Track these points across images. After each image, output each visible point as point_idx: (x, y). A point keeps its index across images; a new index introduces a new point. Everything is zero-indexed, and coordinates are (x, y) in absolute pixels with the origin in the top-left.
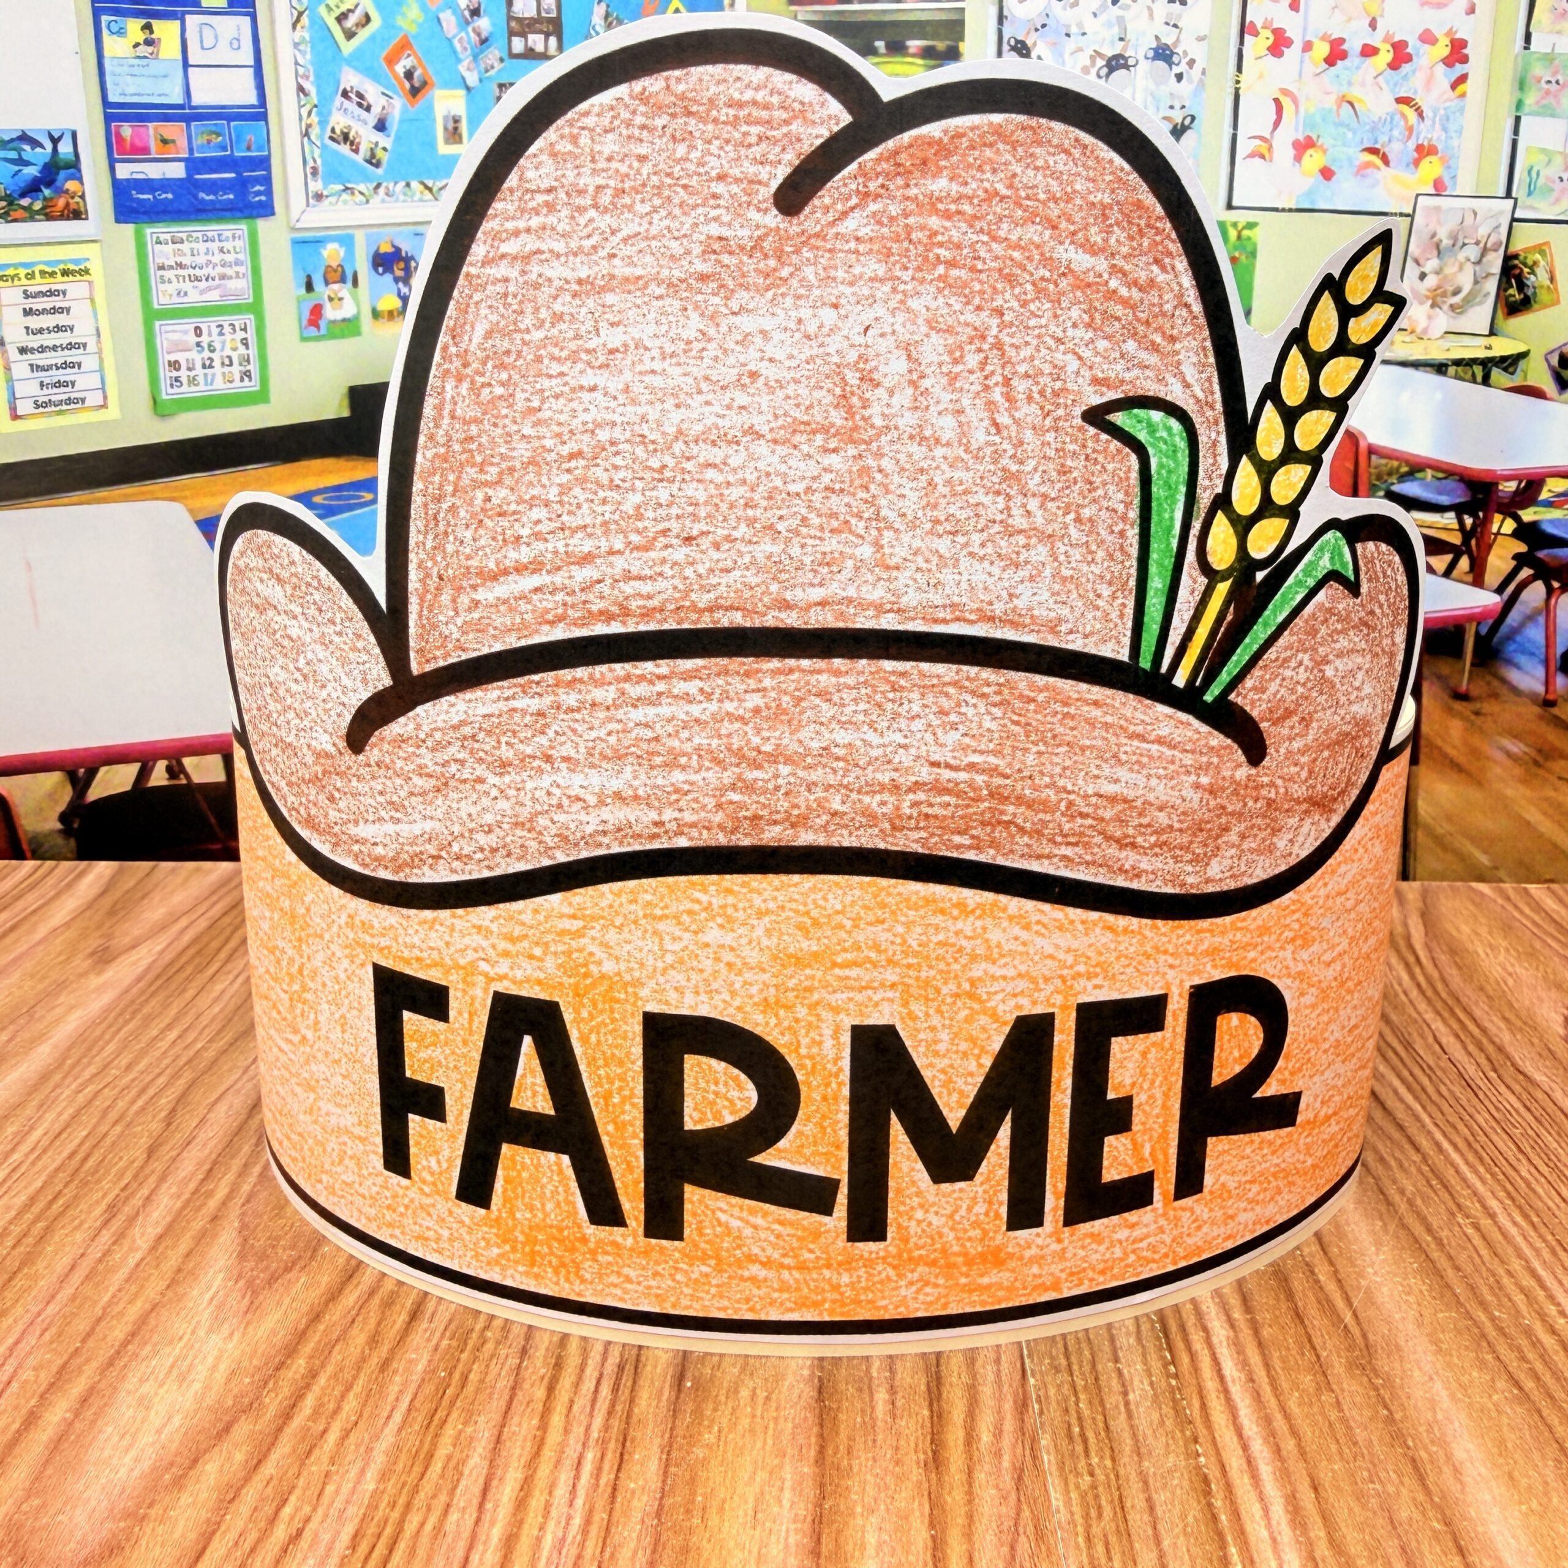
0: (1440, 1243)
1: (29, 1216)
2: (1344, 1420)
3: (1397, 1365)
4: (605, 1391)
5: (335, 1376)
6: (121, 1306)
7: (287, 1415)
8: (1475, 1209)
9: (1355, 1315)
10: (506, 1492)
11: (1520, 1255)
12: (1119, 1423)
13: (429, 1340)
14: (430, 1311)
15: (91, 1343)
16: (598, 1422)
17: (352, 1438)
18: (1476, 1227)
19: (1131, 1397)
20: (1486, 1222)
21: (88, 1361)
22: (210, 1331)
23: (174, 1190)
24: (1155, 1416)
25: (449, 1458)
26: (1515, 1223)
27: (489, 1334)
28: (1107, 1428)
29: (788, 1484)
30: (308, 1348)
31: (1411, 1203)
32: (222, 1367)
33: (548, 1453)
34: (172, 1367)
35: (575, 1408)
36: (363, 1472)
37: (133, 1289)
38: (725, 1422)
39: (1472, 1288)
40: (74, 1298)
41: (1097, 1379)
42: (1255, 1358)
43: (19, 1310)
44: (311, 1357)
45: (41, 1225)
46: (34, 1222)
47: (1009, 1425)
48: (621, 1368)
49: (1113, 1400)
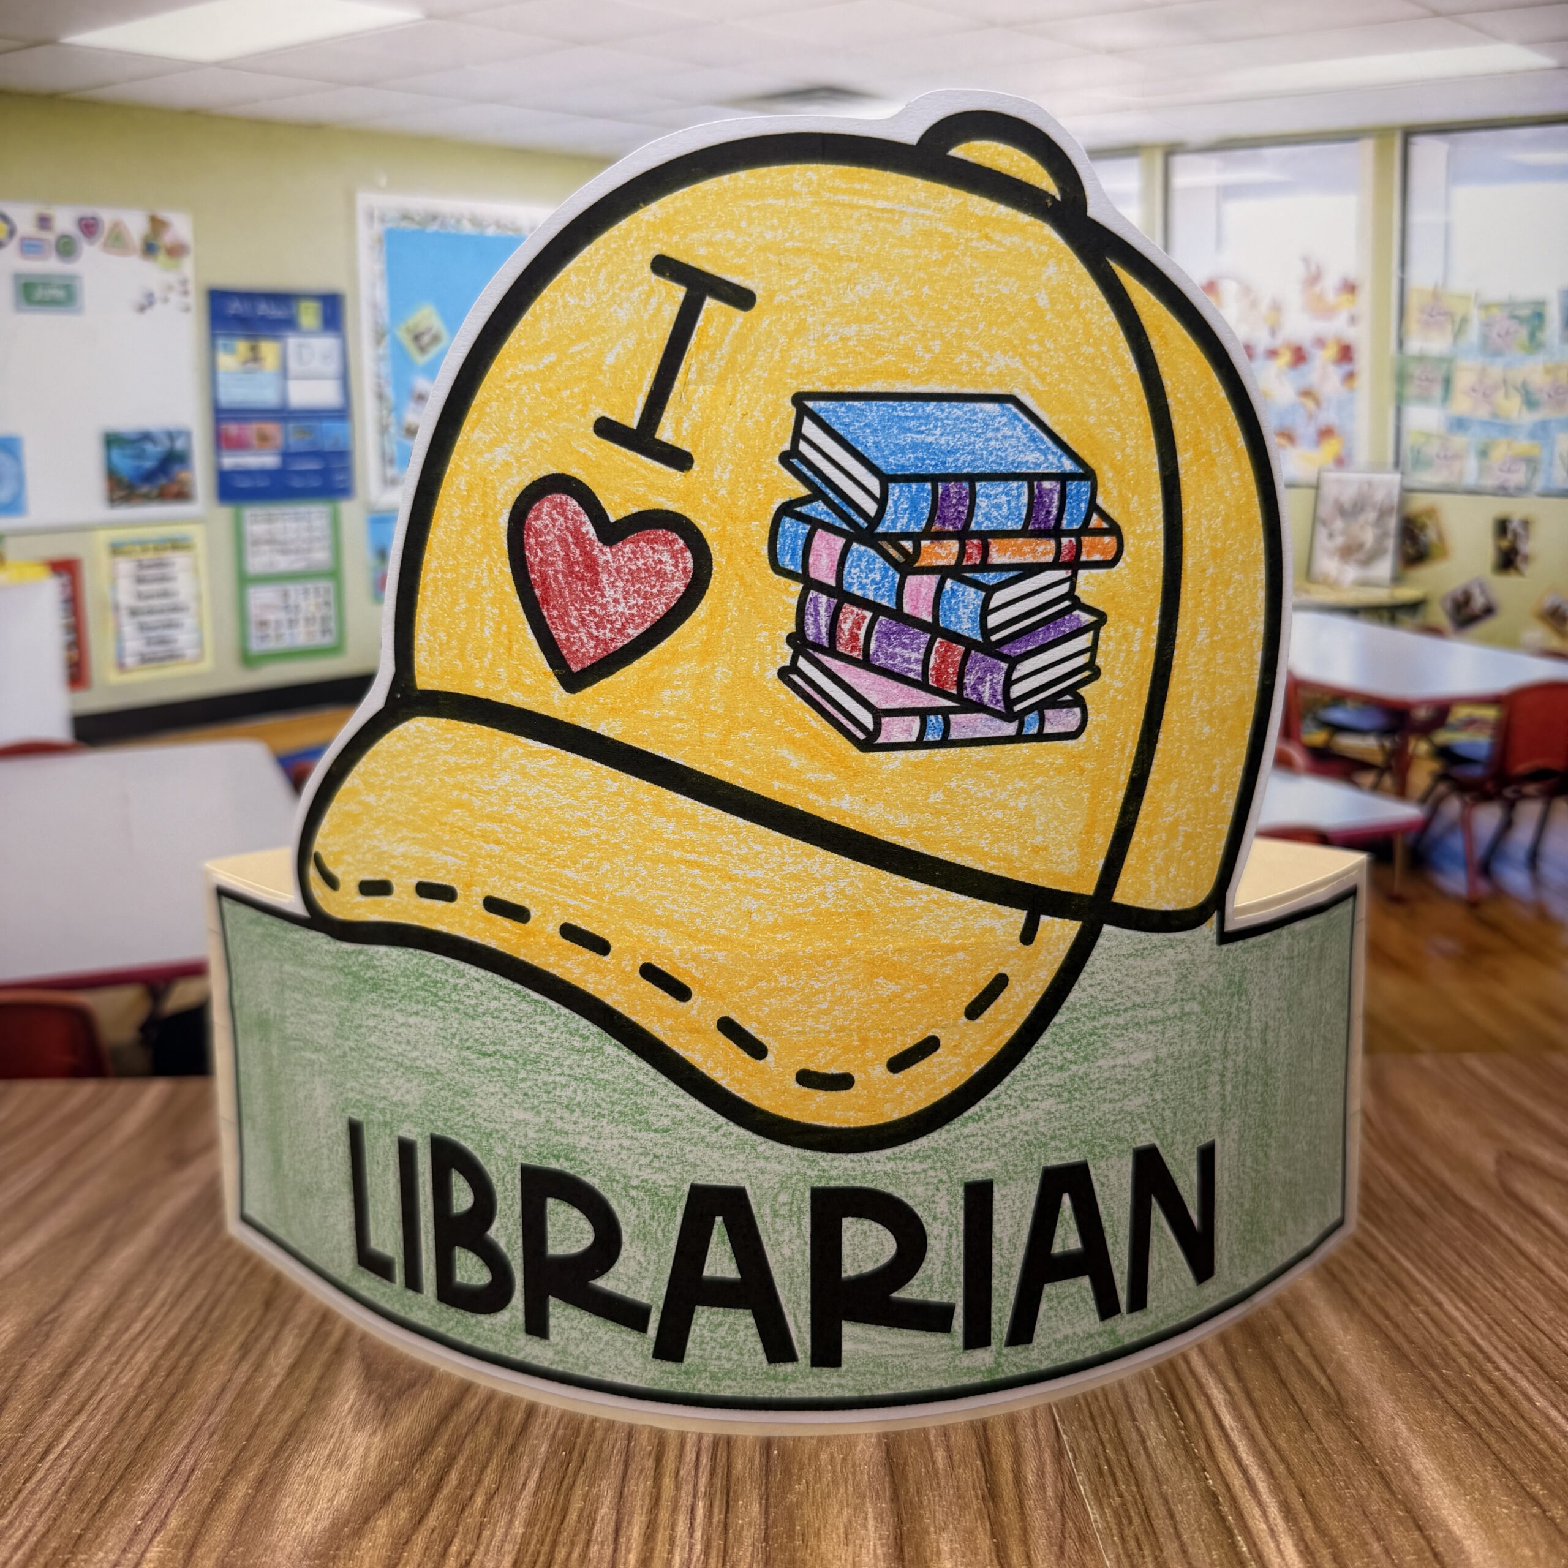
0: (1397, 1326)
1: (174, 1354)
2: (1324, 1450)
3: (1365, 1412)
4: (705, 1460)
5: (471, 1458)
6: (272, 1416)
7: (437, 1486)
8: (1425, 1300)
9: (1329, 1379)
10: (636, 1530)
11: (1462, 1330)
12: (1141, 1462)
13: (546, 1430)
15: (255, 1442)
16: (703, 1481)
17: (497, 1500)
18: (1427, 1313)
19: (1148, 1443)
20: (1434, 1310)
21: (256, 1454)
22: (355, 1430)
23: (296, 1331)
24: (1170, 1456)
25: (582, 1510)
26: (1458, 1309)
28: (1131, 1465)
29: (870, 1515)
30: (445, 1438)
31: (1372, 1300)
32: (373, 1455)
33: (665, 1504)
34: (330, 1456)
35: (682, 1472)
36: (511, 1522)
37: (281, 1403)
38: (811, 1477)
39: (1425, 1357)
40: (230, 1410)
41: (1119, 1433)
42: (1248, 1413)
43: (185, 1421)
44: (448, 1445)
45: (186, 1359)
46: (180, 1357)
47: (1049, 1468)
49: (1134, 1446)
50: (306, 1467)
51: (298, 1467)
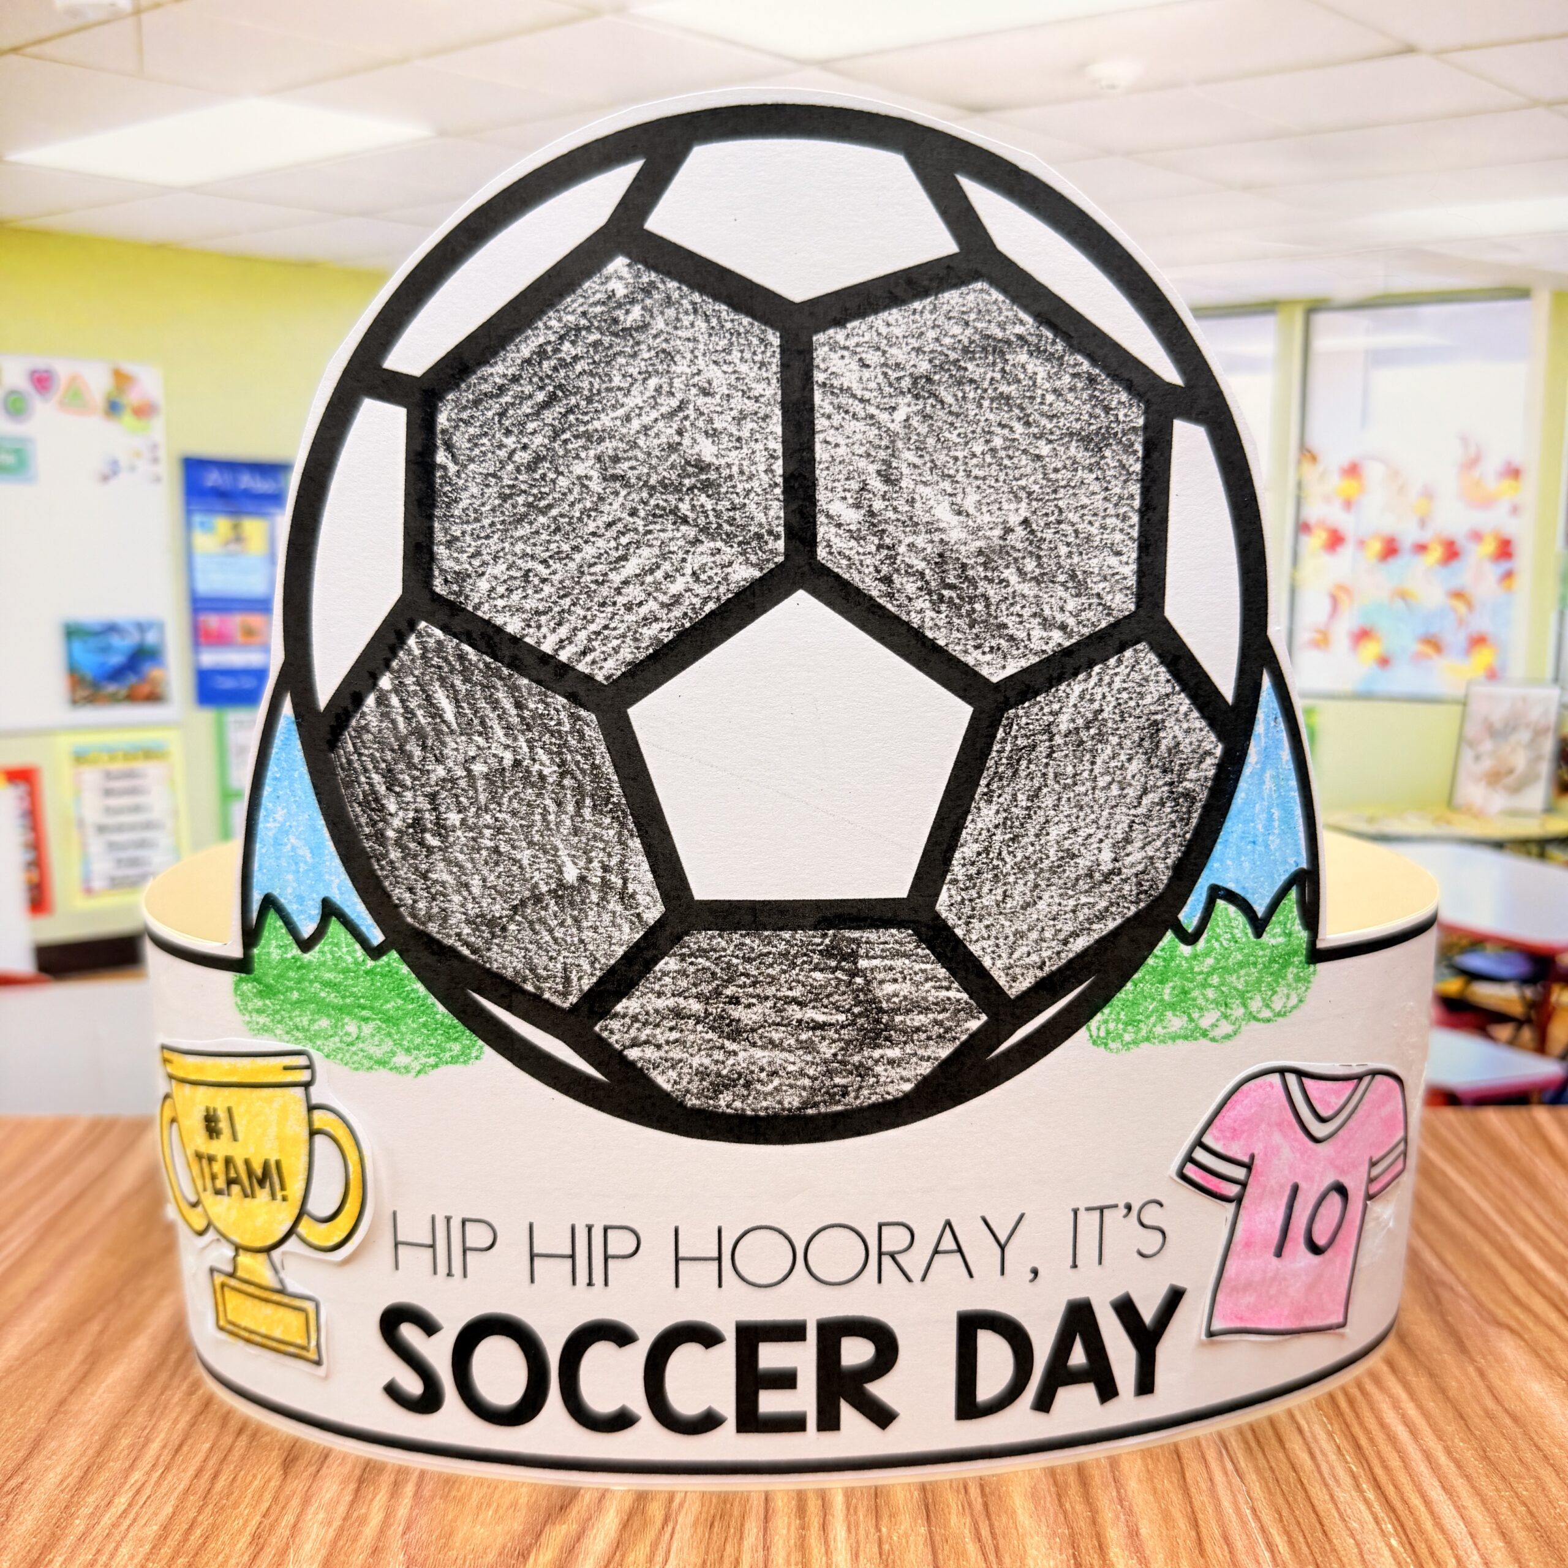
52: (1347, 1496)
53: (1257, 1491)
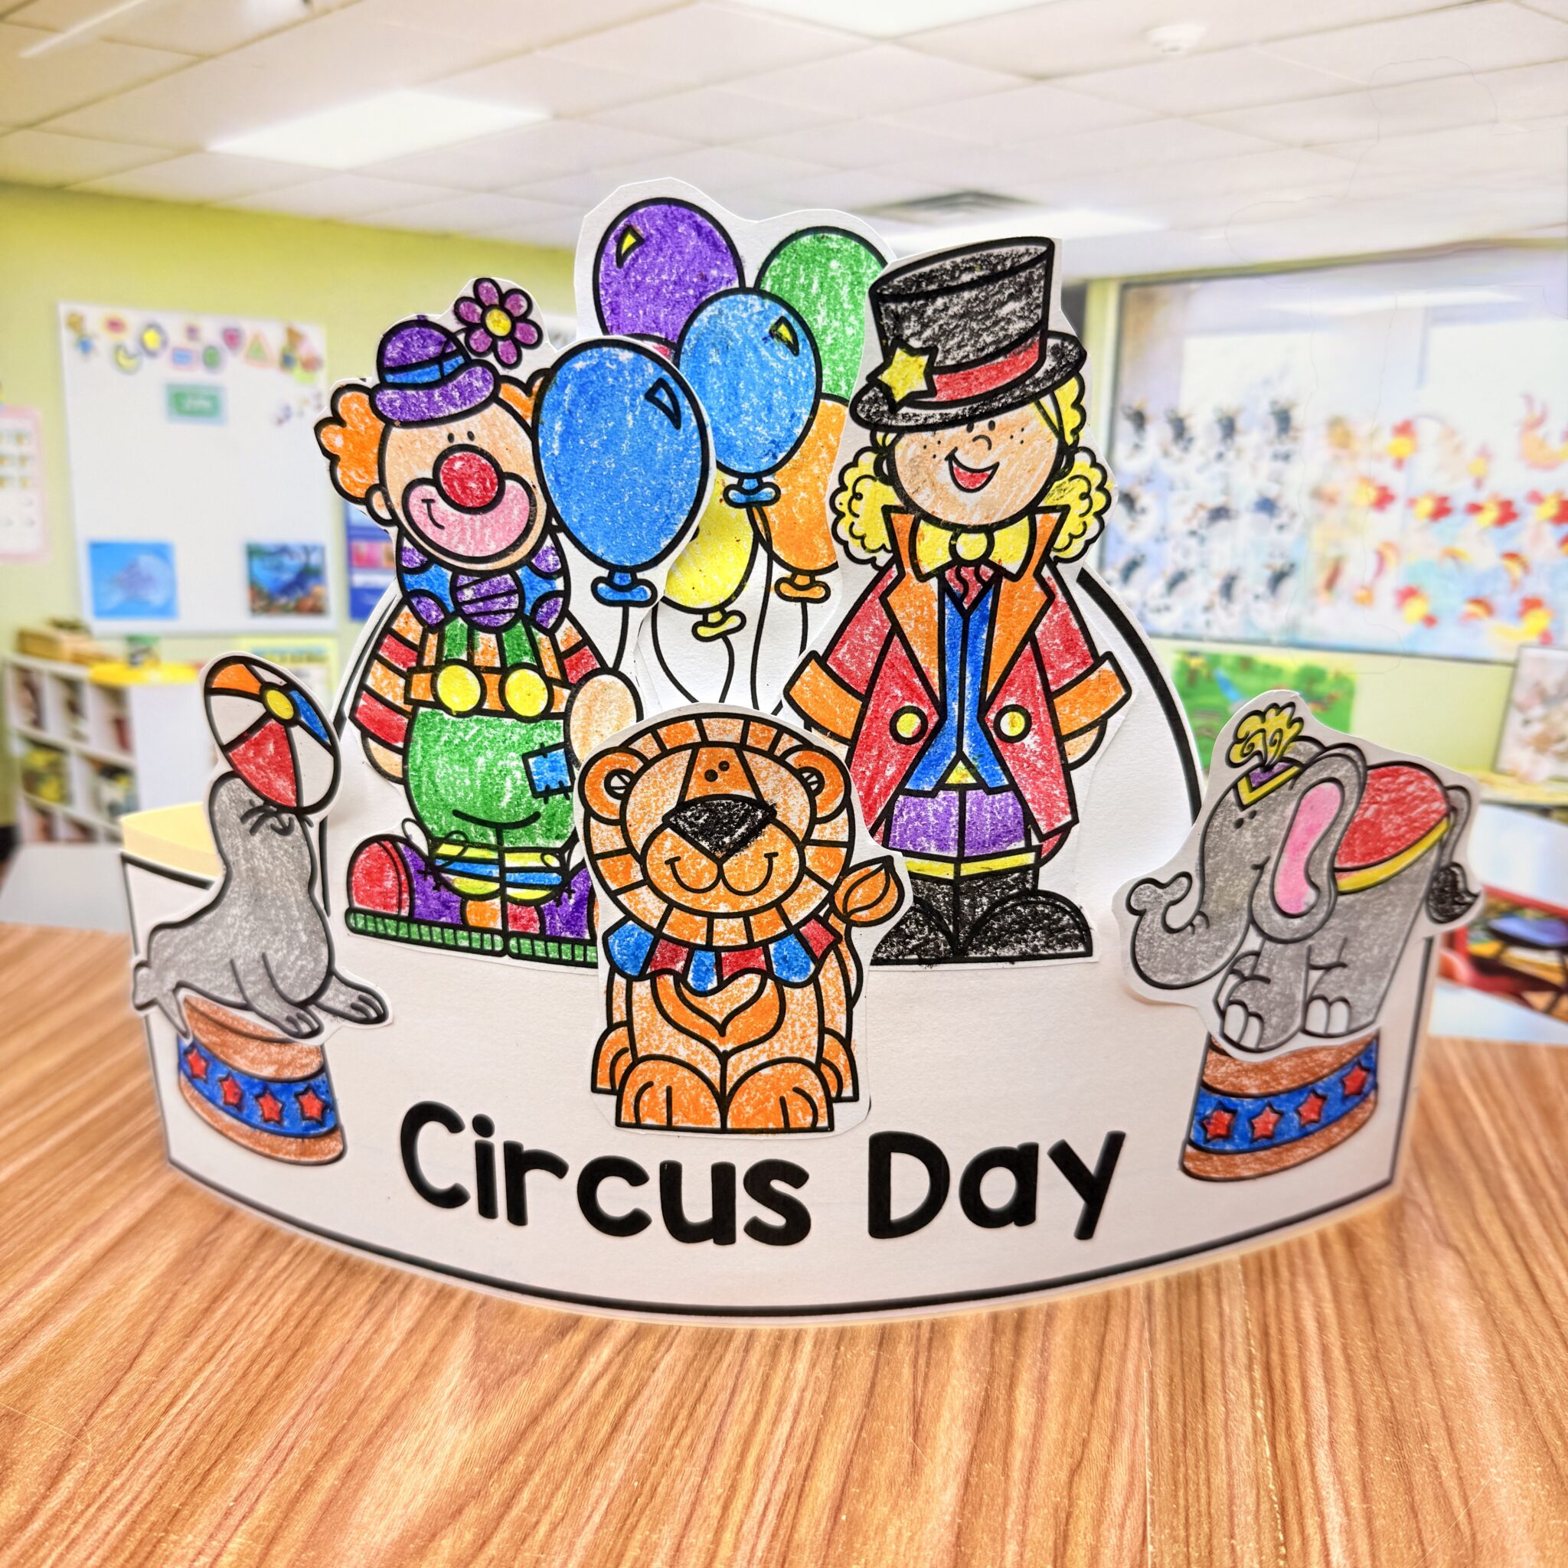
1: (308, 1300)
4: (771, 1515)
5: (547, 1475)
6: (379, 1391)
7: (507, 1506)
9: (1469, 1515)
13: (626, 1451)
14: (629, 1424)
15: (355, 1421)
16: (763, 1543)
17: (558, 1533)
21: (351, 1438)
25: (636, 1559)
27: (677, 1452)
30: (528, 1446)
31: (1549, 1405)
32: (457, 1456)
34: (418, 1450)
35: (745, 1529)
37: (389, 1376)
38: (872, 1555)
40: (342, 1379)
41: (1210, 1553)
42: (1363, 1547)
43: (298, 1386)
44: (529, 1455)
45: (317, 1309)
46: (312, 1306)
48: (787, 1496)
50: (394, 1461)
51: (385, 1461)
52: (1236, 1373)
53: (1162, 1358)
